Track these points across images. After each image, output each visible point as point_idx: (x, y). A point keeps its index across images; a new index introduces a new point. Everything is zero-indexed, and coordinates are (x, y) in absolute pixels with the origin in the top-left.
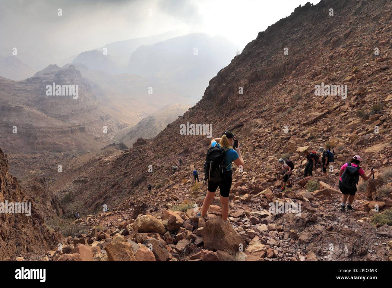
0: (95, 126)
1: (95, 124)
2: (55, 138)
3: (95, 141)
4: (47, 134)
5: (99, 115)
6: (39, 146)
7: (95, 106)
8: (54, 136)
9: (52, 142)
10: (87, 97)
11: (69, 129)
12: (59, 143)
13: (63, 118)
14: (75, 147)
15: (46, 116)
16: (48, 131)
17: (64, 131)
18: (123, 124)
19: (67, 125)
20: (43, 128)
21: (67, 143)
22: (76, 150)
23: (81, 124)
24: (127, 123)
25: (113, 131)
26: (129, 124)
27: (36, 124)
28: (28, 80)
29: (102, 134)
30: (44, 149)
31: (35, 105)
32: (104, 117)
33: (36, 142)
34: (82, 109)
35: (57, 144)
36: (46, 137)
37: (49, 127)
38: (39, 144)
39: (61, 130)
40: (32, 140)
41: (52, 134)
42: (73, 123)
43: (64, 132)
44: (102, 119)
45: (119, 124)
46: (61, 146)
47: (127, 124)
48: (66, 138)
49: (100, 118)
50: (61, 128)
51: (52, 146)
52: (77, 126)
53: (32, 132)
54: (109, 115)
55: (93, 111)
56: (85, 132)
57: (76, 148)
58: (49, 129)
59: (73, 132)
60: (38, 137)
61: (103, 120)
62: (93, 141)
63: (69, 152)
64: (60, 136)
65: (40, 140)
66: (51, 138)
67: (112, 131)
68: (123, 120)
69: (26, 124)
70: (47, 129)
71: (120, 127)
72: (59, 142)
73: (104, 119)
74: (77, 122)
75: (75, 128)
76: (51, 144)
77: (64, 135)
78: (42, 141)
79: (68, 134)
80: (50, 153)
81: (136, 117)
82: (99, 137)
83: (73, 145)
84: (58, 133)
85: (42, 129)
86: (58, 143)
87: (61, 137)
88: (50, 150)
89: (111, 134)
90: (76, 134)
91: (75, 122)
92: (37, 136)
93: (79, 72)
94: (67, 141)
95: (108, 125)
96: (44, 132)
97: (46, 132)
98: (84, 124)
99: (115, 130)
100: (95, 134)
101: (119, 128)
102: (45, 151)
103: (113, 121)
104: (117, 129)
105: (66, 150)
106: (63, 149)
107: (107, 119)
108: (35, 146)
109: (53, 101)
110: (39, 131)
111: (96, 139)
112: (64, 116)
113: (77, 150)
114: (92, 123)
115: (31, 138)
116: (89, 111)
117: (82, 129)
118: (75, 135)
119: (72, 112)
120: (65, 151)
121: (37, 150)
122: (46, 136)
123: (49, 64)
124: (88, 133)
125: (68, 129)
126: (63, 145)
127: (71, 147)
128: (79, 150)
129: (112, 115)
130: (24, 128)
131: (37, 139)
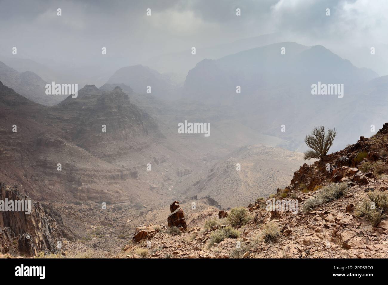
2: (104, 185)
6: (84, 195)
8: (101, 182)
9: (100, 190)
11: (120, 173)
12: (108, 192)
14: (126, 198)
16: (94, 175)
17: (113, 175)
18: (184, 171)
19: (116, 167)
21: (117, 192)
24: (189, 169)
25: (171, 179)
26: (191, 171)
27: (80, 165)
29: (158, 183)
30: (90, 198)
33: (80, 188)
35: (105, 193)
36: (92, 183)
37: (95, 169)
38: (84, 192)
39: (109, 174)
40: (74, 186)
41: (99, 179)
43: (113, 177)
46: (110, 196)
48: (116, 186)
50: (110, 171)
51: (99, 195)
53: (75, 175)
54: (165, 156)
55: (145, 150)
56: (138, 178)
57: (128, 200)
59: (123, 177)
60: (82, 182)
61: (158, 164)
62: (147, 191)
63: (119, 205)
64: (108, 182)
65: (84, 186)
66: (98, 184)
67: (169, 179)
69: (67, 164)
70: (92, 172)
73: (159, 162)
76: (98, 192)
77: (113, 181)
78: (87, 187)
79: (118, 180)
80: (97, 204)
82: (155, 186)
83: (125, 196)
84: (106, 178)
85: (88, 172)
86: (106, 191)
87: (109, 184)
88: (97, 201)
89: (169, 183)
90: (128, 180)
92: (81, 180)
93: (127, 96)
94: (117, 189)
95: (165, 170)
96: (90, 176)
97: (92, 176)
98: (135, 168)
100: (150, 182)
101: (178, 176)
102: (90, 202)
103: (170, 166)
106: (113, 200)
107: (163, 163)
108: (79, 194)
110: (84, 174)
111: (151, 188)
113: (129, 203)
114: (144, 166)
115: (73, 182)
116: (139, 150)
117: (134, 175)
118: (126, 182)
120: (115, 203)
121: (80, 199)
122: (92, 181)
125: (118, 174)
126: (112, 194)
127: (122, 198)
128: (131, 202)
130: (65, 170)
131: (81, 185)
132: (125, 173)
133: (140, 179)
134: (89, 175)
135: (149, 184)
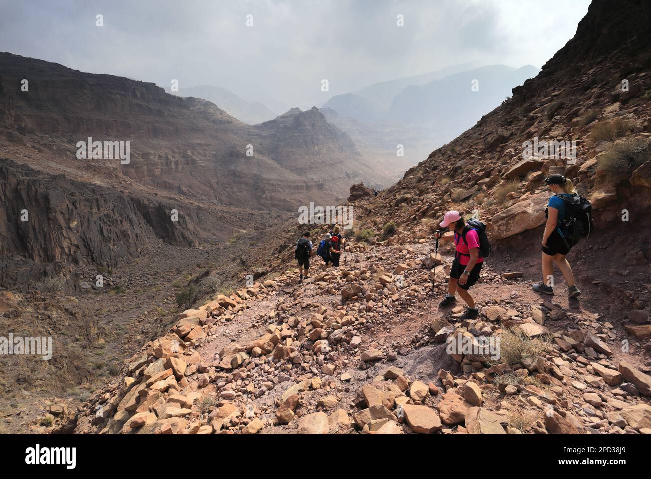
0: (338, 184)
1: (339, 181)
2: (287, 194)
4: (276, 188)
5: (343, 171)
6: (267, 202)
7: (339, 159)
8: (284, 191)
9: (282, 198)
10: (331, 147)
11: (304, 184)
13: (300, 171)
15: (278, 167)
16: (279, 185)
19: (303, 179)
20: (273, 180)
21: (301, 202)
23: (321, 180)
26: (382, 186)
27: (266, 176)
28: (264, 124)
30: (273, 206)
31: (269, 155)
32: (350, 174)
33: (264, 196)
34: (323, 163)
35: (288, 202)
36: (276, 192)
37: (280, 180)
38: (267, 200)
39: (295, 185)
40: (259, 194)
41: (283, 188)
42: (311, 178)
43: (298, 188)
44: (347, 175)
45: (369, 184)
46: (293, 204)
48: (299, 195)
49: (345, 174)
51: (282, 203)
52: (315, 182)
53: (261, 184)
54: (356, 171)
55: (337, 165)
56: (324, 190)
58: (279, 182)
59: (308, 188)
60: (267, 191)
61: (349, 178)
62: (332, 202)
64: (292, 191)
65: (268, 194)
66: (282, 193)
68: (375, 179)
69: (254, 174)
70: (277, 182)
72: (291, 199)
73: (351, 176)
75: (312, 184)
76: (281, 201)
77: (297, 191)
78: (270, 195)
79: (303, 190)
80: (279, 211)
81: (393, 178)
82: (341, 198)
84: (290, 188)
85: (272, 182)
86: (289, 200)
87: (293, 194)
88: (280, 208)
90: (313, 191)
91: (314, 177)
92: (265, 189)
94: (299, 199)
97: (275, 186)
98: (325, 181)
100: (336, 194)
102: (273, 208)
107: (354, 177)
108: (263, 201)
109: (290, 150)
110: (268, 184)
112: (301, 169)
114: (333, 179)
115: (258, 191)
116: (332, 165)
117: (321, 187)
118: (311, 192)
119: (312, 165)
121: (264, 206)
122: (276, 190)
123: (291, 108)
124: (328, 192)
125: (302, 184)
129: (361, 172)
130: (252, 179)
131: (265, 193)
132: (310, 184)
133: (326, 190)
134: (273, 185)
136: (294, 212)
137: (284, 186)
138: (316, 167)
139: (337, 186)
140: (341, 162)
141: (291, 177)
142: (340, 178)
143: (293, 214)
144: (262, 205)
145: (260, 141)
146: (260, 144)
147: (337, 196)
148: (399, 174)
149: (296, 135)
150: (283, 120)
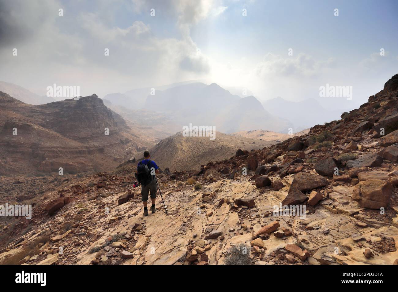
0: (115, 148)
1: (115, 146)
2: (69, 158)
3: (114, 162)
4: (58, 154)
5: (119, 139)
6: (47, 168)
7: (115, 131)
8: (67, 156)
9: (64, 162)
10: (108, 123)
11: (87, 149)
12: (73, 164)
13: (81, 140)
14: (91, 168)
15: (61, 136)
16: (60, 151)
18: (142, 148)
19: (84, 145)
20: (54, 147)
21: (82, 163)
22: (92, 171)
23: (101, 145)
26: (147, 148)
27: (46, 144)
29: (122, 155)
32: (124, 141)
33: (44, 162)
35: (70, 165)
36: (57, 157)
37: (62, 146)
38: (47, 165)
39: (76, 150)
40: (38, 161)
41: (65, 154)
42: (92, 145)
43: (80, 152)
44: (122, 142)
45: (138, 147)
46: (75, 167)
47: (145, 147)
48: (81, 158)
49: (120, 141)
50: (77, 148)
52: (96, 147)
53: (40, 151)
54: (128, 139)
55: (114, 135)
56: (104, 153)
57: (93, 169)
58: (62, 149)
59: (90, 152)
60: (46, 157)
62: (111, 161)
63: (83, 173)
64: (74, 156)
65: (48, 160)
66: (64, 158)
67: (131, 153)
68: (141, 144)
69: (33, 143)
70: (58, 148)
71: (139, 150)
74: (96, 144)
75: (93, 148)
77: (79, 155)
78: (51, 161)
79: (85, 154)
82: (118, 158)
83: (89, 166)
84: (72, 153)
85: (53, 149)
86: (71, 163)
87: (76, 158)
90: (94, 154)
93: (102, 100)
94: (82, 161)
97: (57, 152)
99: (134, 153)
100: (114, 155)
103: (132, 145)
104: (135, 152)
105: (81, 171)
106: (78, 170)
107: (127, 143)
108: (42, 167)
109: (73, 124)
110: (49, 151)
111: (115, 160)
112: (83, 138)
114: (112, 145)
115: (37, 158)
116: (110, 135)
117: (101, 150)
118: (93, 156)
119: (93, 135)
121: (43, 171)
122: (57, 156)
124: (107, 154)
125: (84, 149)
126: (77, 165)
127: (87, 168)
128: (95, 170)
129: (131, 139)
130: (30, 148)
131: (45, 159)
132: (91, 149)
133: (106, 153)
134: (54, 151)
135: (114, 156)
136: (77, 173)
137: (66, 152)
138: (97, 137)
139: (115, 149)
140: (116, 133)
141: (74, 144)
142: (115, 144)
143: (75, 176)
144: (40, 171)
145: (42, 117)
146: (42, 120)
147: (115, 156)
148: (156, 140)
149: (79, 112)
150: (67, 102)
